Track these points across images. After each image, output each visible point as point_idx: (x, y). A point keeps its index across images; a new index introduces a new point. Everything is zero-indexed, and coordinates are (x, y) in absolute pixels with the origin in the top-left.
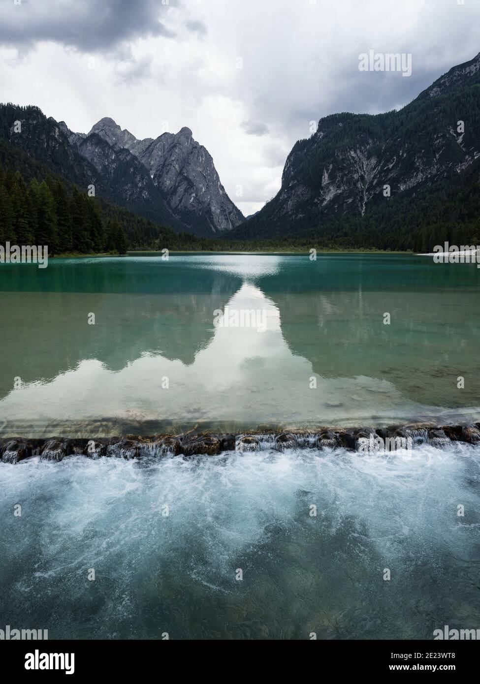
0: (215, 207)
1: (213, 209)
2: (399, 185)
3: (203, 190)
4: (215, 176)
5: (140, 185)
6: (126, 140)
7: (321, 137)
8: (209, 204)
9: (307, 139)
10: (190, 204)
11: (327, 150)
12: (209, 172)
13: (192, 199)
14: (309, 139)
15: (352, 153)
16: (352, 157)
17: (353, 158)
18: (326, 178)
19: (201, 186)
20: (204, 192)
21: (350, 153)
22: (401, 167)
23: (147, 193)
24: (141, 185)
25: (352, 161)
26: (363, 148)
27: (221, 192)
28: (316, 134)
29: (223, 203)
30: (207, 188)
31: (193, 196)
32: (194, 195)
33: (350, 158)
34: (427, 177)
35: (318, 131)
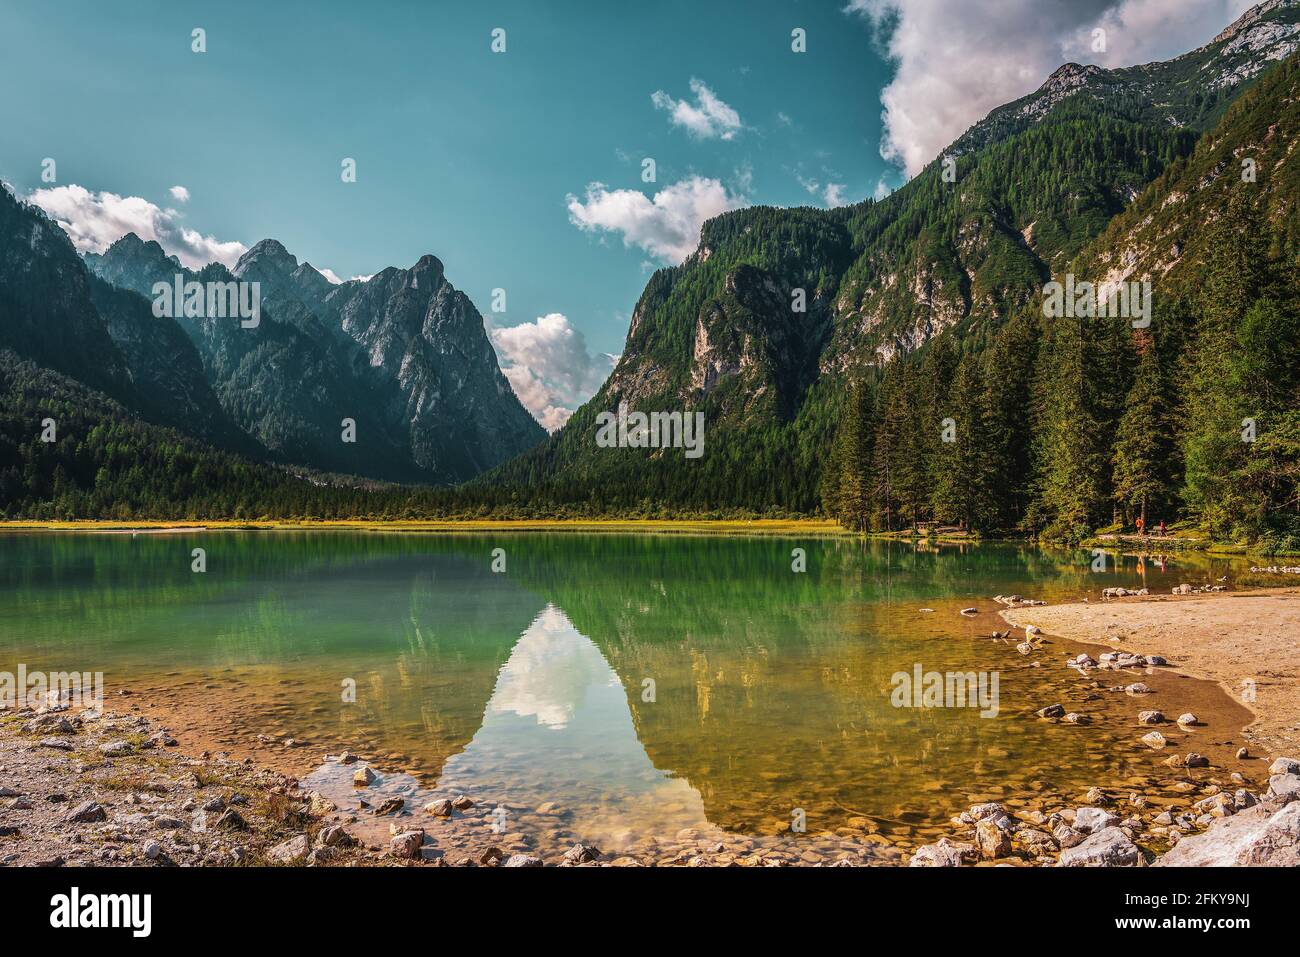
0: (485, 421)
1: (481, 426)
2: (879, 350)
3: (460, 384)
4: (488, 354)
5: (309, 372)
6: (305, 285)
7: (705, 260)
8: (472, 416)
9: (678, 266)
10: (428, 415)
11: (711, 281)
12: (473, 346)
13: (433, 403)
14: (682, 265)
15: (769, 284)
16: (766, 291)
17: (772, 296)
18: (704, 340)
19: (454, 375)
20: (463, 388)
21: (763, 285)
22: (883, 309)
23: (324, 391)
24: (310, 374)
25: (768, 302)
26: (796, 275)
27: (501, 390)
28: (696, 255)
29: (504, 413)
30: (468, 379)
31: (435, 398)
32: (437, 394)
33: (764, 294)
34: (948, 325)
35: (701, 247)
